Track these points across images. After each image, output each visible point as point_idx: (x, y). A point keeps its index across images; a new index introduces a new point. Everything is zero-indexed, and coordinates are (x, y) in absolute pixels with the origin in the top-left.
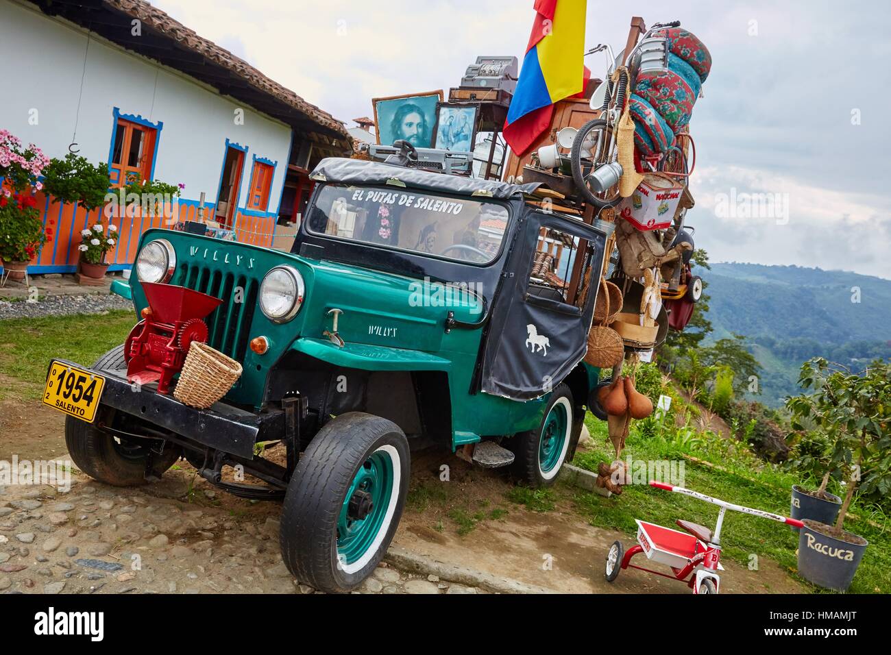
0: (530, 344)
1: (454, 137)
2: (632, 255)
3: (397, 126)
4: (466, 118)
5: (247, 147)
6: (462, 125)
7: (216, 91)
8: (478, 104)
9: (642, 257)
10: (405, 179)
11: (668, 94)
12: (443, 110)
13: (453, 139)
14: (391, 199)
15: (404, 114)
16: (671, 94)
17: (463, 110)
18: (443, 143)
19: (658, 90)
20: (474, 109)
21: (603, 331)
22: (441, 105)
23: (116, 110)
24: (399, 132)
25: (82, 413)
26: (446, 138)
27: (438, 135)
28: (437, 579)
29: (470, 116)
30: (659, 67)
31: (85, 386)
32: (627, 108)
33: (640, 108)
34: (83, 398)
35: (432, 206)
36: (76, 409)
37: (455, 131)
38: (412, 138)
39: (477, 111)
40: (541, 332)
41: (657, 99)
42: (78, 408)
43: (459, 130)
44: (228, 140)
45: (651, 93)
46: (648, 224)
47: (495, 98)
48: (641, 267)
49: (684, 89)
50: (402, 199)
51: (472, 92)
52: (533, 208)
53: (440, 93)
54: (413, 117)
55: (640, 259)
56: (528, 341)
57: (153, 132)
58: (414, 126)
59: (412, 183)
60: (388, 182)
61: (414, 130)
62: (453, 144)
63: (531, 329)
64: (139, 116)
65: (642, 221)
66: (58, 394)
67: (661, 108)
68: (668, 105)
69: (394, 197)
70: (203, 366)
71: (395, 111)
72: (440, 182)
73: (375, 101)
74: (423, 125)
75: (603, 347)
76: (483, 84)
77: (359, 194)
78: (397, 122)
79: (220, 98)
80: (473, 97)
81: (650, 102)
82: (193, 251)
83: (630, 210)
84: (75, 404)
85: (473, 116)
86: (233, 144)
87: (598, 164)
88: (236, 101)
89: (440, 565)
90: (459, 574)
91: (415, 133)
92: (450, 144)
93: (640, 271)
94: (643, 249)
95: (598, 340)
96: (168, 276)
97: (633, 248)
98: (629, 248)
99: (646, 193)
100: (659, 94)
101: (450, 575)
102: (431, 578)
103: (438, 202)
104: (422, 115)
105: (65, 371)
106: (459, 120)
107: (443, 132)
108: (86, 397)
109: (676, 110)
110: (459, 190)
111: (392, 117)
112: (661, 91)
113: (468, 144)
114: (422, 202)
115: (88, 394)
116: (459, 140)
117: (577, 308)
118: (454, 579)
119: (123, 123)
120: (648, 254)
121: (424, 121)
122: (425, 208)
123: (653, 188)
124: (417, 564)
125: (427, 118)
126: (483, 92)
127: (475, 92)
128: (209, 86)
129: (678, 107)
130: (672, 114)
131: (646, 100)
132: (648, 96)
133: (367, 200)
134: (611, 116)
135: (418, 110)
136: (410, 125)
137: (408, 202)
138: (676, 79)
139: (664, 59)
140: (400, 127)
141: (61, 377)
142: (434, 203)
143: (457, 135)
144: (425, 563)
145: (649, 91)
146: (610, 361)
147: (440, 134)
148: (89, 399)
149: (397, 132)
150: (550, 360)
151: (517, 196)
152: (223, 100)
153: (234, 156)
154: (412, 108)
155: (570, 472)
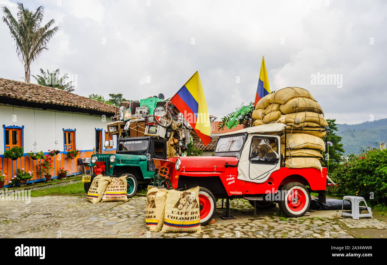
5: (102, 129)
7: (89, 114)
23: (63, 129)
31: (88, 178)
44: (95, 128)
57: (74, 132)
64: (69, 129)
79: (91, 116)
82: (100, 156)
84: (87, 181)
86: (97, 129)
88: (96, 115)
96: (97, 161)
119: (65, 132)
128: (87, 114)
141: (84, 178)
152: (92, 116)
153: (98, 133)
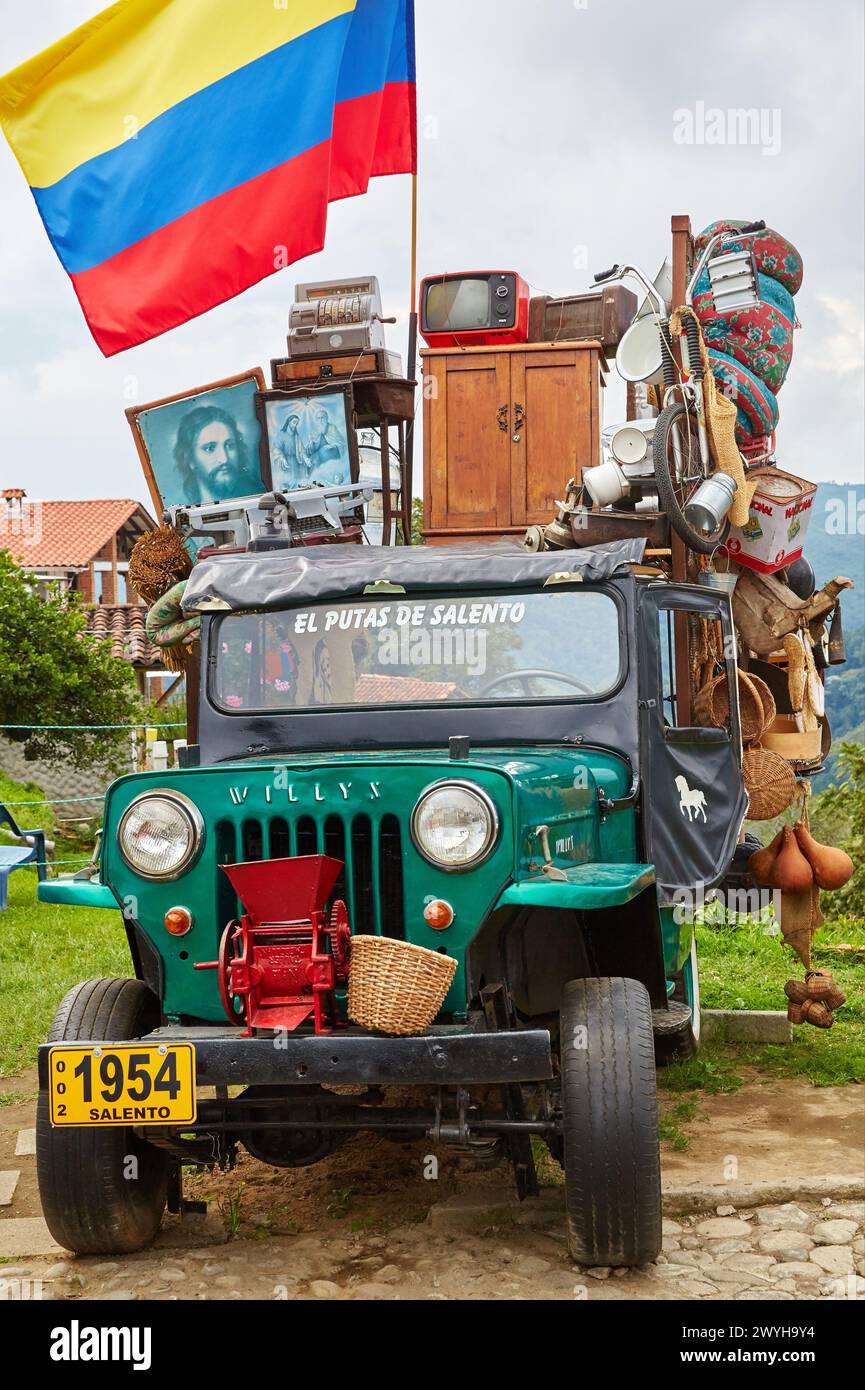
0: (685, 808)
1: (309, 456)
2: (752, 616)
3: (186, 455)
4: (325, 416)
6: (322, 429)
8: (346, 385)
9: (770, 616)
10: (402, 580)
11: (761, 337)
12: (273, 408)
13: (307, 461)
14: (378, 618)
15: (196, 429)
16: (766, 337)
17: (314, 401)
18: (286, 470)
19: (744, 335)
20: (340, 397)
21: (757, 758)
22: (262, 399)
24: (192, 467)
25: (164, 1112)
26: (292, 461)
27: (273, 457)
28: (731, 1209)
29: (334, 411)
30: (748, 301)
31: (152, 1068)
32: (710, 375)
33: (727, 370)
34: (156, 1090)
35: (466, 616)
36: (148, 1113)
37: (308, 444)
38: (221, 473)
39: (347, 400)
40: (693, 784)
41: (746, 350)
42: (152, 1110)
43: (318, 441)
45: (734, 341)
46: (777, 560)
47: (374, 368)
48: (777, 634)
49: (781, 325)
50: (400, 615)
51: (321, 362)
52: (643, 583)
53: (255, 375)
54: (214, 432)
55: (768, 620)
56: (682, 804)
58: (220, 449)
59: (417, 584)
60: (368, 590)
61: (220, 457)
62: (309, 470)
63: (681, 782)
65: (768, 558)
66: (88, 1098)
67: (755, 364)
68: (764, 355)
69: (382, 613)
70: (415, 966)
71: (177, 430)
72: (472, 572)
73: (133, 415)
74: (236, 442)
75: (763, 783)
76: (336, 343)
77: (307, 620)
78: (186, 445)
80: (327, 372)
81: (735, 357)
83: (738, 544)
84: (140, 1105)
85: (341, 410)
87: (685, 479)
89: (725, 1188)
90: (760, 1191)
91: (224, 461)
92: (303, 471)
93: (775, 642)
94: (767, 602)
95: (752, 774)
97: (748, 603)
98: (743, 606)
99: (768, 511)
100: (746, 340)
101: (746, 1196)
102: (721, 1210)
103: (474, 607)
104: (231, 423)
105: (87, 1059)
106: (312, 424)
107: (283, 449)
108: (160, 1086)
109: (777, 362)
110: (514, 580)
111: (174, 439)
112: (749, 335)
113: (344, 464)
114: (443, 613)
115: (166, 1078)
116: (321, 461)
117: (721, 731)
118: (755, 1201)
120: (779, 608)
121: (237, 434)
122: (453, 622)
123: (780, 500)
124: (694, 1198)
125: (241, 428)
126: (346, 360)
127: (328, 362)
129: (779, 355)
130: (772, 370)
131: (727, 353)
132: (729, 347)
133: (327, 628)
134: (689, 397)
135: (221, 417)
136: (211, 447)
137: (415, 617)
138: (766, 310)
139: (754, 287)
140: (192, 456)
141: (84, 1068)
142: (468, 611)
143: (314, 451)
144: (705, 1191)
145: (728, 337)
146: (779, 804)
147: (275, 454)
148: (173, 1087)
149: (188, 466)
150: (713, 827)
151: (622, 571)
154: (208, 415)
155: (712, 1020)
